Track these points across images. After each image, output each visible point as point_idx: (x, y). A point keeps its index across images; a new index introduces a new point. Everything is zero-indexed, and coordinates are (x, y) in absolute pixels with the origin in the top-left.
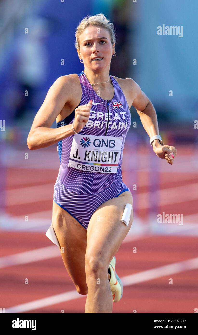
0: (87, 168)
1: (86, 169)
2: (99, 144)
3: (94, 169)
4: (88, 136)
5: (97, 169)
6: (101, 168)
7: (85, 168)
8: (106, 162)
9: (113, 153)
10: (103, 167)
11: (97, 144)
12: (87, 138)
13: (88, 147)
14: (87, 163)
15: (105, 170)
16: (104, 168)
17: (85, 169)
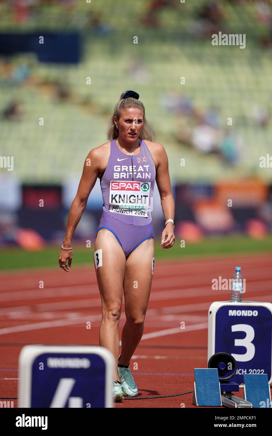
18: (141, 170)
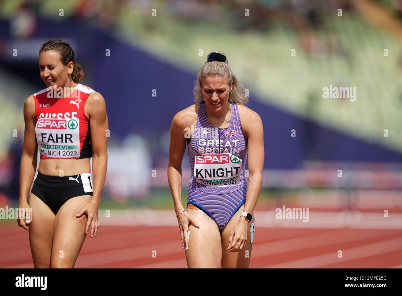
18: (228, 145)
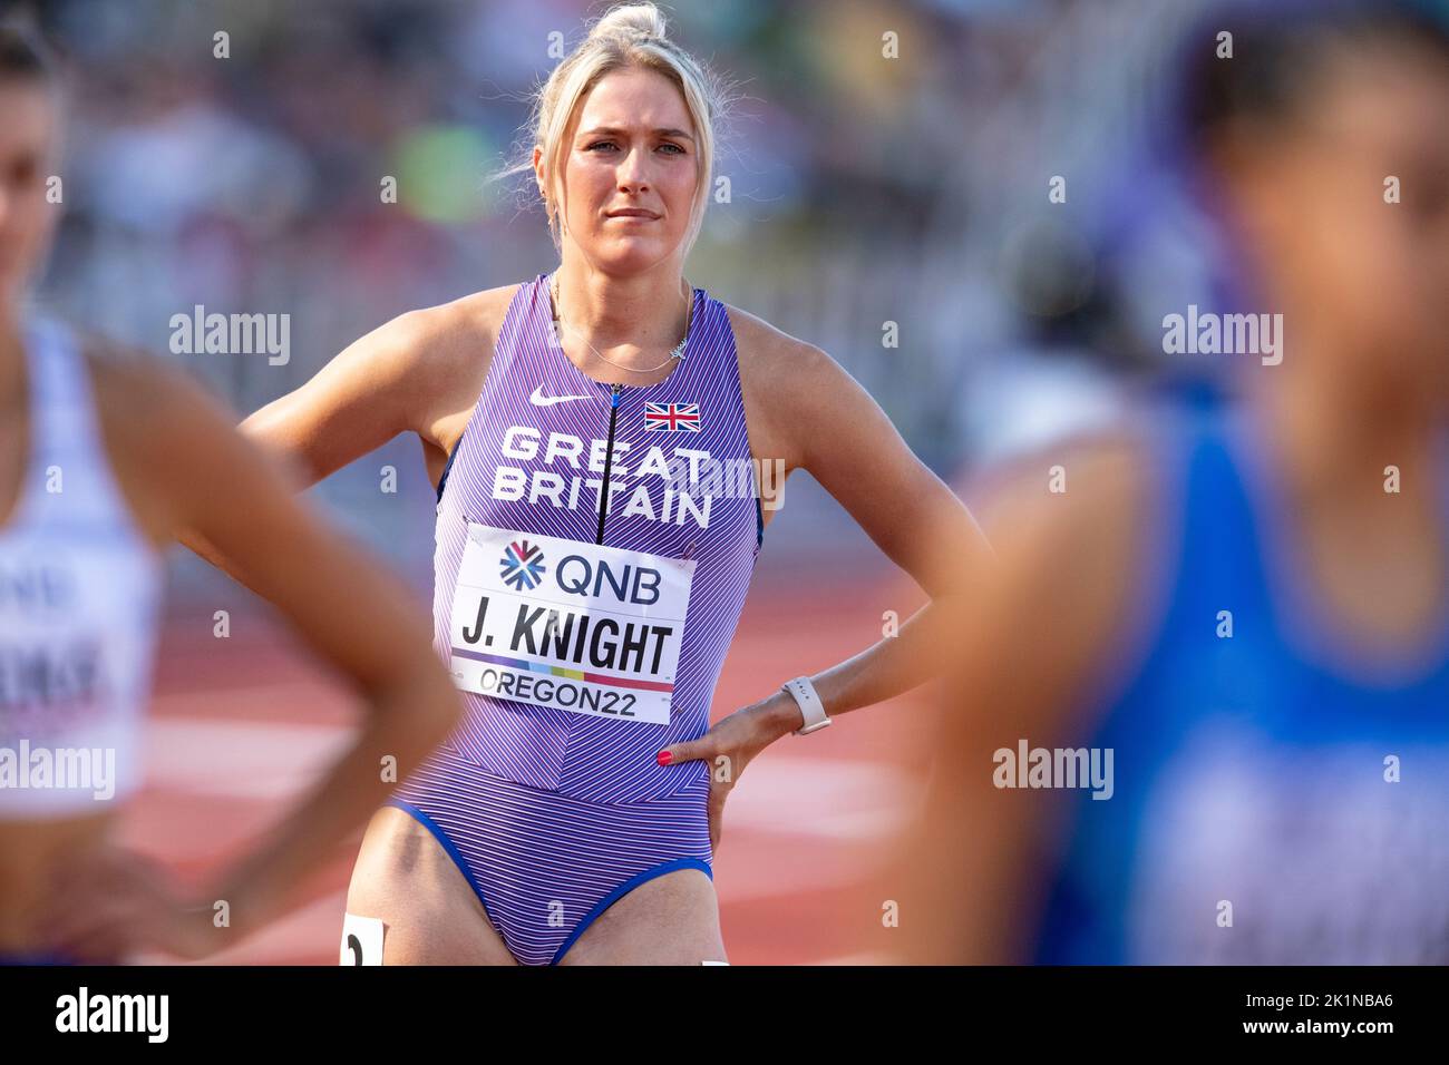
0: (519, 686)
1: (518, 694)
2: (581, 583)
3: (551, 694)
4: (534, 539)
5: (567, 695)
6: (585, 691)
7: (513, 688)
8: (610, 666)
9: (645, 629)
10: (593, 688)
11: (575, 582)
12: (529, 548)
13: (531, 587)
14: (524, 665)
15: (604, 702)
16: (599, 692)
17: (510, 693)
